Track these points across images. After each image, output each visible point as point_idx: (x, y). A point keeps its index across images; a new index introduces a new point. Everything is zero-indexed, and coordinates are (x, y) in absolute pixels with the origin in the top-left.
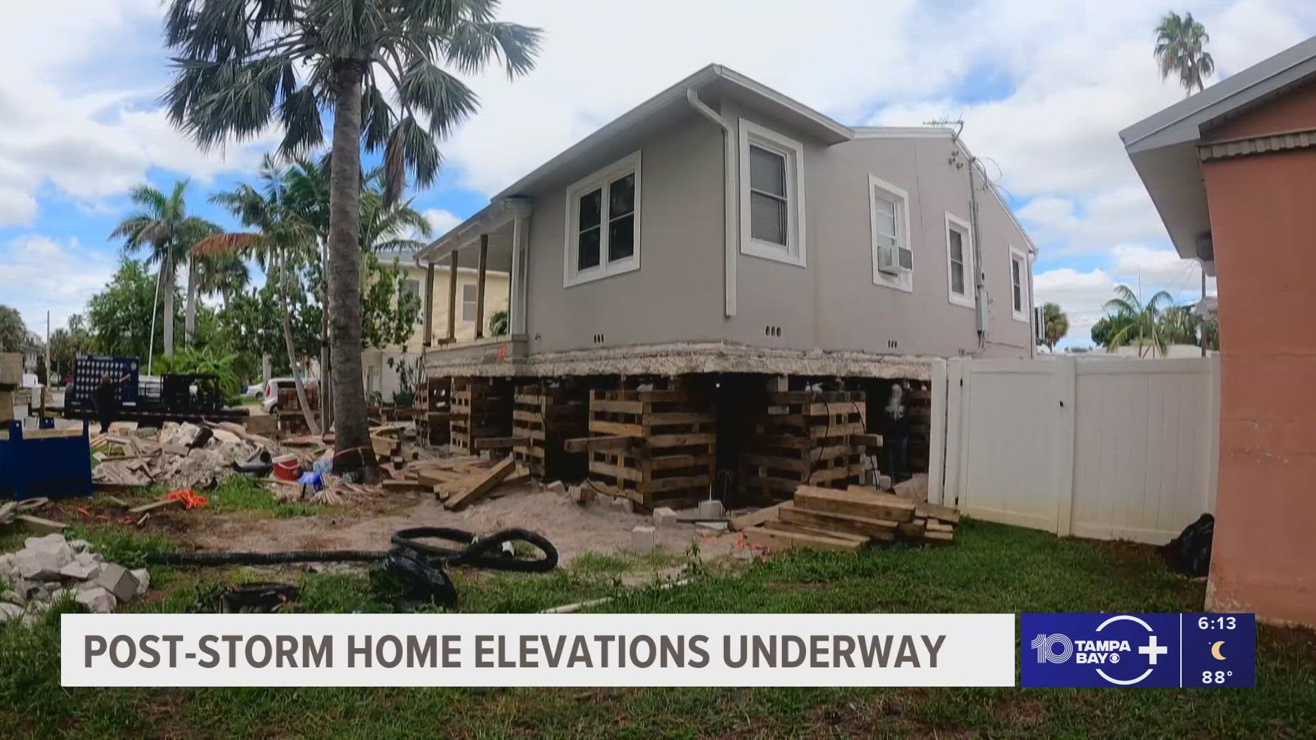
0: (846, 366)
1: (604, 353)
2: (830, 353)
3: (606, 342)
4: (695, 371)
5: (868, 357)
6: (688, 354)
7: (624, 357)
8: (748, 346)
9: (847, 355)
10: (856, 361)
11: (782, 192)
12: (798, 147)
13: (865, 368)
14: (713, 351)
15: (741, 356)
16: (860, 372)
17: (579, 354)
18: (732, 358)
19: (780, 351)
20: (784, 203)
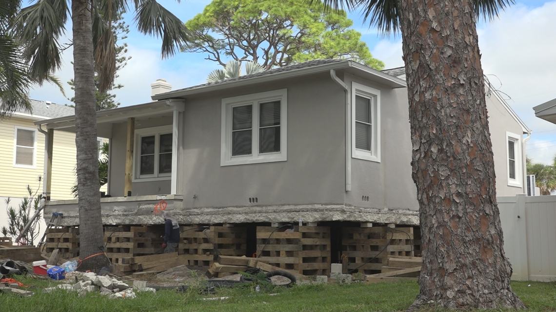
0: (400, 218)
1: (258, 209)
2: (392, 210)
3: (259, 202)
4: (325, 220)
5: (411, 212)
6: (322, 210)
7: (274, 212)
8: (355, 207)
9: (400, 211)
10: (405, 215)
11: (369, 120)
12: (377, 93)
13: (410, 219)
14: (338, 210)
15: (352, 212)
16: (407, 221)
17: (235, 209)
18: (348, 213)
19: (368, 210)
20: (370, 126)
